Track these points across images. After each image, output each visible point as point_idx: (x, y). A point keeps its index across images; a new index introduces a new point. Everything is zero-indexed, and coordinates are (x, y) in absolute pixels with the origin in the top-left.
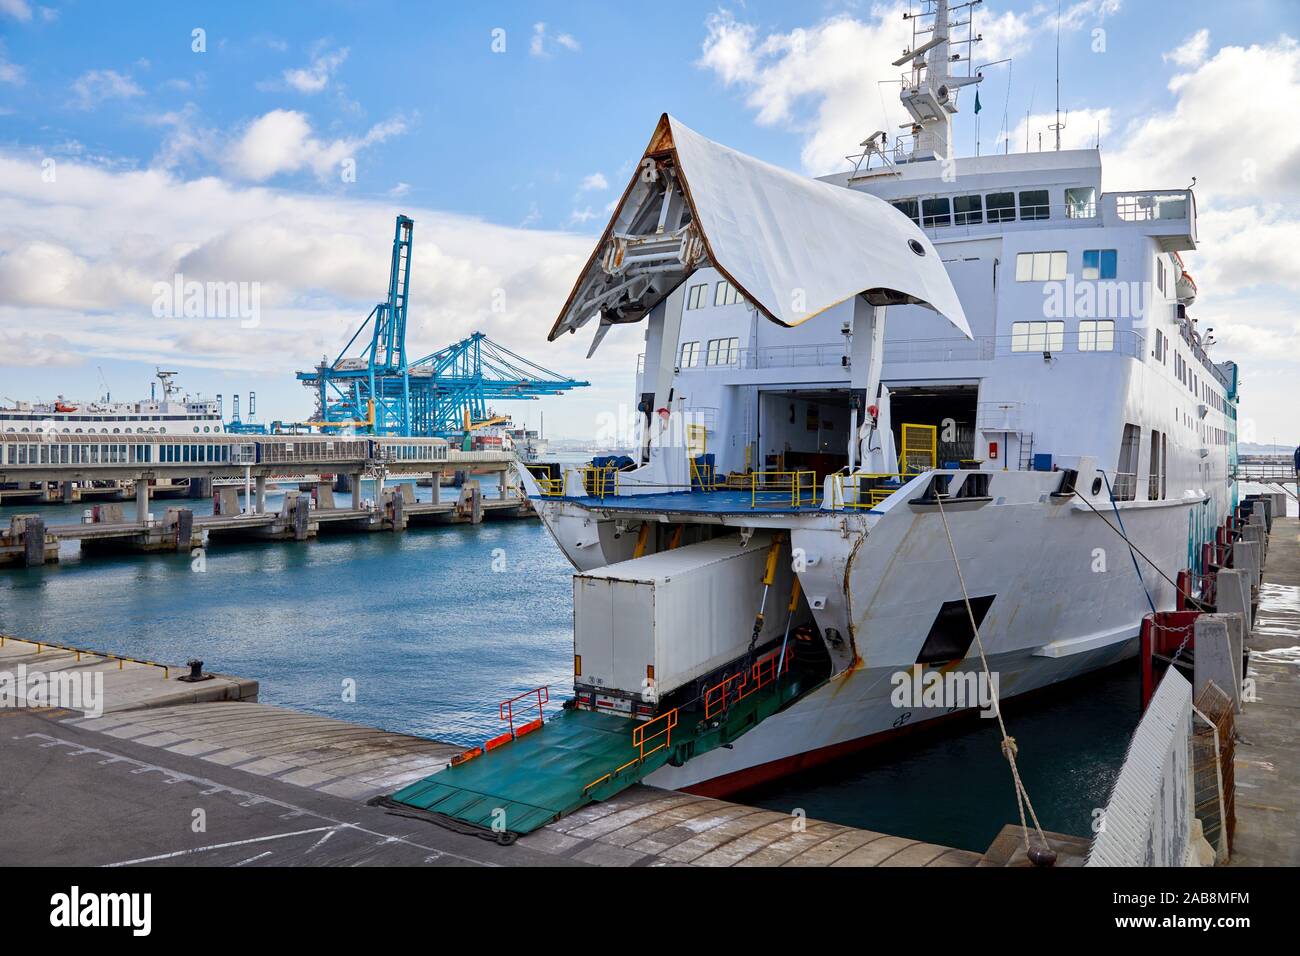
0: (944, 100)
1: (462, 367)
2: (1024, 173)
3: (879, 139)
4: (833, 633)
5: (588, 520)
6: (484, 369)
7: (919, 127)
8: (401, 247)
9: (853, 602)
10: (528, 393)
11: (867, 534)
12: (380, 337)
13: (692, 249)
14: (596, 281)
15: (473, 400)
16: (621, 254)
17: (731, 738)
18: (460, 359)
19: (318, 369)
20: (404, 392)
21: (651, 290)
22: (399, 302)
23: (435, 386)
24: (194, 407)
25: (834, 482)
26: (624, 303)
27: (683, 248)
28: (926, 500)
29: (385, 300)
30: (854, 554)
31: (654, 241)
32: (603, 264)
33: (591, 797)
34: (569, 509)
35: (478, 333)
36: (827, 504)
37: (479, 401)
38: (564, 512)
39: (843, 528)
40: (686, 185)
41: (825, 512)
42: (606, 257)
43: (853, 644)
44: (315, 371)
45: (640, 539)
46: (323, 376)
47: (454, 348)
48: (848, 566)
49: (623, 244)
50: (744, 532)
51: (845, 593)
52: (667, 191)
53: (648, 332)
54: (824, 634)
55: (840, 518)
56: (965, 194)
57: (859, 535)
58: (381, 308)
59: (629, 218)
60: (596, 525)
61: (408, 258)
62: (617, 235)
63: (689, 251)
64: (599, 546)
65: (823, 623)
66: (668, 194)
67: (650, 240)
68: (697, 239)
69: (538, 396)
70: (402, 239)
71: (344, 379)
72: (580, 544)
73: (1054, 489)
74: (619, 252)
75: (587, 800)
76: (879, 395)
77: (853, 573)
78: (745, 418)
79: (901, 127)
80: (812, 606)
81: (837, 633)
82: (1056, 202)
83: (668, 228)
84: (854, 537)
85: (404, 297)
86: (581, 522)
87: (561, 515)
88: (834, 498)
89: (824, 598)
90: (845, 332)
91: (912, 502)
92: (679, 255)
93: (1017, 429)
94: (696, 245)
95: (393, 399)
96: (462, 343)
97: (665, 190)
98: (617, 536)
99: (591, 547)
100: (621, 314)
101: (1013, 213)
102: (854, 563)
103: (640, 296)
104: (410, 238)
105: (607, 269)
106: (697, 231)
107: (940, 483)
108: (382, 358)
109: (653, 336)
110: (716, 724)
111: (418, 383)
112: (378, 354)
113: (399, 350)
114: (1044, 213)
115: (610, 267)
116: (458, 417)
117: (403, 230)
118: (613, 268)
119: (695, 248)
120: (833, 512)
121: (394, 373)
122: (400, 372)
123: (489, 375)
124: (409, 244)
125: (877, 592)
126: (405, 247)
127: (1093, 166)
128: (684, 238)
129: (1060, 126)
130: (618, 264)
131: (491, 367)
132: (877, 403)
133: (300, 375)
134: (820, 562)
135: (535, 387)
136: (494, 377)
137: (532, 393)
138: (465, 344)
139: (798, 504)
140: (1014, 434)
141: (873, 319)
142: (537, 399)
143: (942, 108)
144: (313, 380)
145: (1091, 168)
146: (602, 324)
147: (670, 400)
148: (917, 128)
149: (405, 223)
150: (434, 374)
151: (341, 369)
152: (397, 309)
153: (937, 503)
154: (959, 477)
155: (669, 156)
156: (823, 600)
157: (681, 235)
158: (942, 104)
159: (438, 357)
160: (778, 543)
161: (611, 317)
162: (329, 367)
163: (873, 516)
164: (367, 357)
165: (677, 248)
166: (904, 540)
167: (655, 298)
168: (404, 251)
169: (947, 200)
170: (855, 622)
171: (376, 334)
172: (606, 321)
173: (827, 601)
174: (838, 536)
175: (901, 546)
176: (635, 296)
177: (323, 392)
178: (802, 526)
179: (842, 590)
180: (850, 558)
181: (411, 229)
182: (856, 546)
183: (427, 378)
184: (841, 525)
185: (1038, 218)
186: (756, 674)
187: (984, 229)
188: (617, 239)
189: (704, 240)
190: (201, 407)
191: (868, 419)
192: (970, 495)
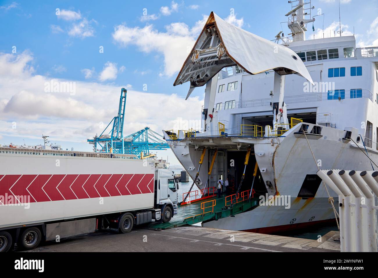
0: (302, 26)
1: (142, 138)
2: (330, 43)
3: (281, 35)
4: (269, 182)
5: (186, 146)
6: (149, 139)
7: (294, 34)
8: (123, 99)
9: (275, 170)
10: (163, 147)
11: (280, 144)
12: (115, 128)
13: (221, 51)
14: (190, 66)
15: (145, 150)
16: (198, 55)
17: (234, 214)
18: (141, 136)
19: (95, 138)
20: (122, 147)
21: (207, 76)
22: (122, 116)
23: (133, 145)
24: (54, 148)
25: (269, 128)
26: (198, 79)
27: (218, 51)
28: (300, 132)
29: (117, 115)
30: (275, 151)
31: (208, 51)
32: (192, 59)
33: (187, 222)
34: (179, 143)
35: (147, 127)
36: (266, 135)
37: (147, 150)
38: (178, 144)
39: (272, 142)
40: (219, 32)
41: (266, 138)
42: (193, 57)
43: (276, 186)
44: (93, 139)
45: (203, 153)
46: (97, 140)
47: (139, 132)
48: (274, 156)
49: (198, 52)
50: (238, 145)
51: (273, 166)
52: (213, 36)
53: (206, 90)
54: (265, 183)
55: (270, 140)
56: (310, 51)
57: (277, 144)
58: (116, 118)
59: (200, 44)
60: (188, 148)
61: (125, 102)
62: (196, 49)
63: (220, 52)
64: (189, 155)
65: (265, 179)
66: (213, 37)
67: (207, 50)
68: (223, 48)
69: (167, 149)
70: (123, 95)
71: (103, 142)
72: (183, 154)
73: (344, 137)
74: (197, 55)
75: (185, 223)
76: (283, 106)
77: (275, 158)
78: (238, 124)
79: (288, 35)
80: (261, 171)
81: (270, 182)
82: (341, 52)
83: (213, 46)
84: (276, 145)
85: (123, 115)
86: (184, 147)
87: (177, 145)
88: (269, 133)
89: (266, 169)
90: (271, 94)
91: (295, 133)
92: (217, 54)
93: (330, 122)
94: (222, 50)
95: (119, 150)
96: (141, 131)
97: (212, 36)
98: (195, 150)
99: (186, 155)
100: (197, 83)
101: (326, 56)
102: (275, 155)
103: (203, 77)
104: (126, 95)
105: (193, 60)
106: (223, 46)
107: (304, 127)
108: (115, 135)
109: (208, 91)
110: (229, 208)
111: (127, 144)
112: (114, 133)
113: (121, 132)
114: (337, 56)
115: (194, 59)
116: (140, 155)
117: (123, 93)
118: (195, 59)
119: (222, 51)
120: (268, 138)
121: (119, 140)
122: (121, 140)
123: (150, 141)
124: (125, 97)
125: (283, 168)
126: (124, 98)
127: (353, 40)
128: (218, 48)
129: (341, 32)
130: (197, 58)
131: (151, 139)
132: (282, 108)
133: (88, 140)
134: (264, 155)
135: (165, 146)
136: (152, 142)
137: (165, 148)
138: (143, 131)
139: (256, 136)
140: (329, 124)
141: (281, 80)
142: (166, 150)
143: (301, 28)
144: (92, 142)
145: (352, 41)
146: (191, 88)
147: (213, 112)
148: (293, 35)
149: (124, 91)
150: (133, 141)
151: (102, 138)
152: (121, 118)
153: (304, 134)
154: (311, 126)
155: (214, 24)
156: (265, 169)
157: (217, 48)
158: (301, 27)
159: (134, 136)
160: (250, 151)
161: (194, 84)
162: (98, 137)
163: (282, 138)
164: (110, 135)
165: (216, 52)
166: (293, 148)
167: (208, 78)
168: (124, 100)
169: (304, 53)
170: (276, 178)
171: (114, 127)
172: (192, 87)
173: (266, 170)
174: (270, 145)
175: (291, 150)
176: (202, 77)
177: (96, 146)
178: (257, 143)
179: (272, 165)
180: (274, 153)
181: (126, 92)
182: (276, 148)
183: (130, 142)
184: (271, 141)
185: (335, 58)
186: (242, 196)
187: (317, 62)
188: (196, 51)
189: (225, 48)
190: (56, 147)
191: (279, 113)
192: (315, 133)
